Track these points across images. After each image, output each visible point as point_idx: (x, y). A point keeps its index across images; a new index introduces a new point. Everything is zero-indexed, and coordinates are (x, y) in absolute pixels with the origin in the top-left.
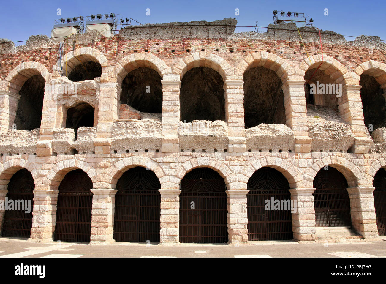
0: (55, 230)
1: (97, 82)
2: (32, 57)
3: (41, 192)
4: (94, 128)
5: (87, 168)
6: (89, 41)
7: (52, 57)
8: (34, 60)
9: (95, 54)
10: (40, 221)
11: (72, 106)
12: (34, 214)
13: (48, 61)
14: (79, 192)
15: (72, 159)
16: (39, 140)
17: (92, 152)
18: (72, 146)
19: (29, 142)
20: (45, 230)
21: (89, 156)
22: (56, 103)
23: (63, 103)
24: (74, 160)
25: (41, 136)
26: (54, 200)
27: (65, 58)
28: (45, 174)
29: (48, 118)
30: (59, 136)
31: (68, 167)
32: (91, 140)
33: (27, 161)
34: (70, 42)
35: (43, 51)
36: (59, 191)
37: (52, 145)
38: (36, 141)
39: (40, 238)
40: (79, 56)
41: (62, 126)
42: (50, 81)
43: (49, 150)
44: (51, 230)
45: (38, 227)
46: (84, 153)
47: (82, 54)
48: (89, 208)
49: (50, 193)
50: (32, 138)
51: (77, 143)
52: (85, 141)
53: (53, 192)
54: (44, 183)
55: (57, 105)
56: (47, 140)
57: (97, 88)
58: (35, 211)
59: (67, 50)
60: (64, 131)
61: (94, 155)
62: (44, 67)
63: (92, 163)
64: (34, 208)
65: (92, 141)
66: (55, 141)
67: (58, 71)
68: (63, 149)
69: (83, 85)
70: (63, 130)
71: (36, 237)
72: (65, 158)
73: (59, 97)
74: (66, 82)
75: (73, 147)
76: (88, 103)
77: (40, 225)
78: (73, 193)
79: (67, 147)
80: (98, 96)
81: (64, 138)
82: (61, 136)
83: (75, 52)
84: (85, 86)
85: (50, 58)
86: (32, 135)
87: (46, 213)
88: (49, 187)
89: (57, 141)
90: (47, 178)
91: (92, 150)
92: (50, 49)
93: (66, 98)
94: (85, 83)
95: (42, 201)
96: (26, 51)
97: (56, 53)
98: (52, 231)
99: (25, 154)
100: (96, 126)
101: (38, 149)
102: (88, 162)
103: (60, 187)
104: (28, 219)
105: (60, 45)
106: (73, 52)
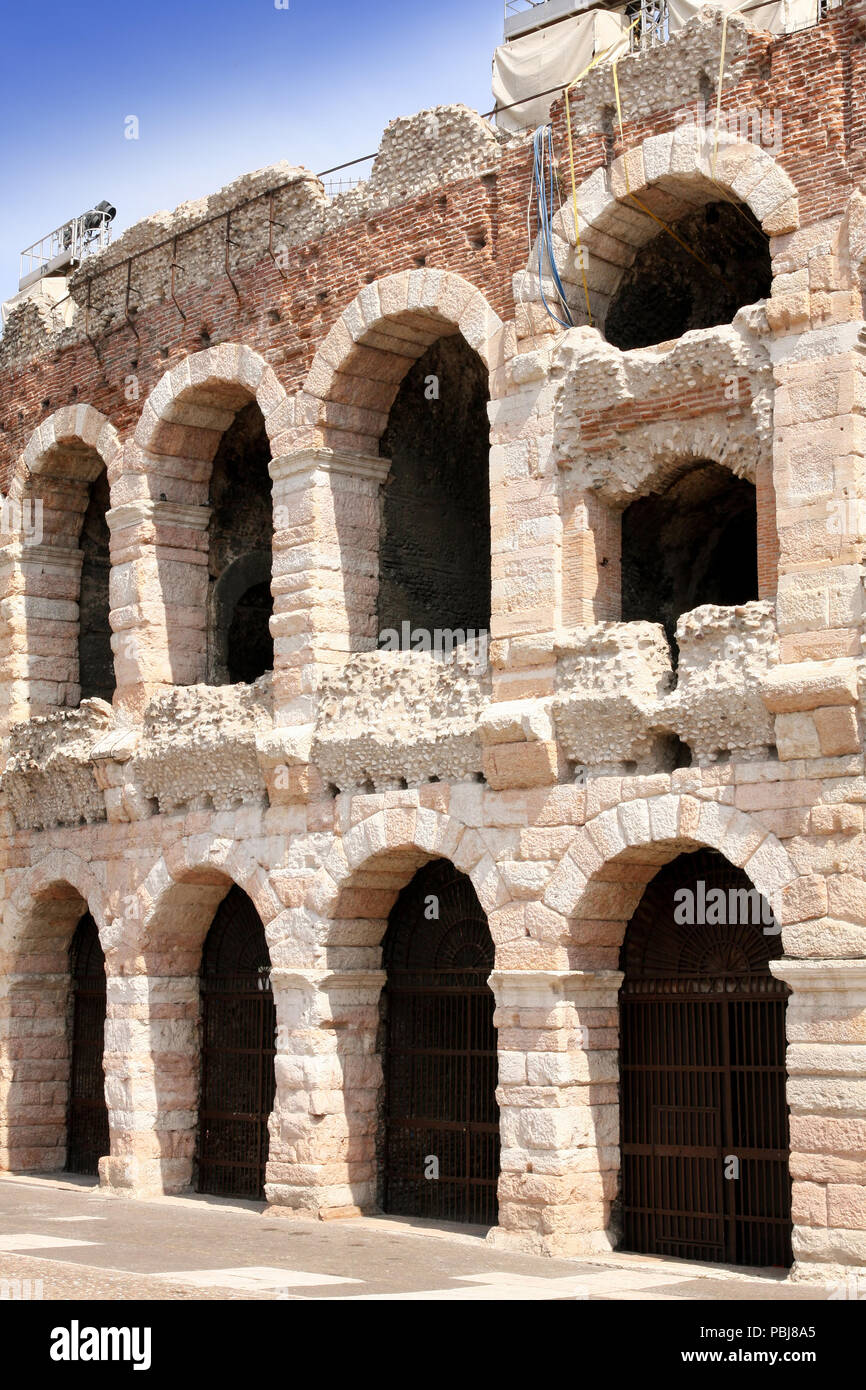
0: (621, 1192)
1: (753, 335)
2: (407, 246)
3: (524, 984)
4: (760, 606)
5: (743, 839)
6: (685, 91)
7: (504, 229)
8: (421, 262)
9: (726, 165)
10: (536, 1139)
11: (638, 491)
12: (506, 1101)
13: (488, 251)
14: (727, 980)
15: (664, 793)
16: (492, 702)
17: (761, 749)
18: (654, 723)
19: (444, 714)
20: (563, 1186)
21: (749, 772)
22: (554, 488)
23: (588, 482)
24: (672, 800)
25: (497, 680)
26: (598, 1024)
27: (567, 217)
28: (535, 886)
29: (524, 574)
30: (586, 672)
31: (647, 839)
32: (748, 683)
33: (447, 817)
34: (587, 119)
35: (456, 198)
36: (622, 975)
37: (556, 724)
38: (475, 709)
39: (545, 1230)
40: (640, 191)
41: (596, 611)
42: (508, 364)
43: (542, 752)
44: (599, 1191)
45: (530, 1170)
46: (723, 755)
47: (652, 177)
48: (770, 1069)
49: (571, 986)
50: (458, 693)
51: (675, 705)
52: (720, 687)
53: (585, 980)
54: (534, 932)
55: (559, 494)
56: (529, 697)
57: (753, 373)
58: (505, 1084)
59: (572, 171)
60: (605, 640)
61: (773, 763)
62: (474, 288)
63: (767, 815)
64: (501, 1067)
65: (754, 684)
66: (566, 701)
67: (544, 300)
68: (611, 740)
69: (678, 366)
70: (600, 635)
71: (525, 1225)
72: (626, 793)
73: (564, 449)
74: (586, 360)
75: (659, 726)
76: (721, 460)
77: (534, 1160)
78: (696, 986)
79: (629, 727)
80: (768, 416)
81: (607, 679)
82: (596, 667)
83: (615, 174)
84: (686, 370)
85: (496, 236)
86: (455, 679)
87: (561, 1096)
88: (562, 955)
89: (574, 697)
90: (549, 907)
91: (760, 736)
92: (490, 179)
93: (598, 449)
94: (683, 352)
95: (535, 1028)
96: (377, 214)
97: (523, 200)
98: (602, 1194)
99: (434, 779)
100: (772, 595)
101: (487, 750)
102: (747, 807)
103: (624, 950)
104: (479, 1127)
105: (536, 145)
106: (609, 176)
